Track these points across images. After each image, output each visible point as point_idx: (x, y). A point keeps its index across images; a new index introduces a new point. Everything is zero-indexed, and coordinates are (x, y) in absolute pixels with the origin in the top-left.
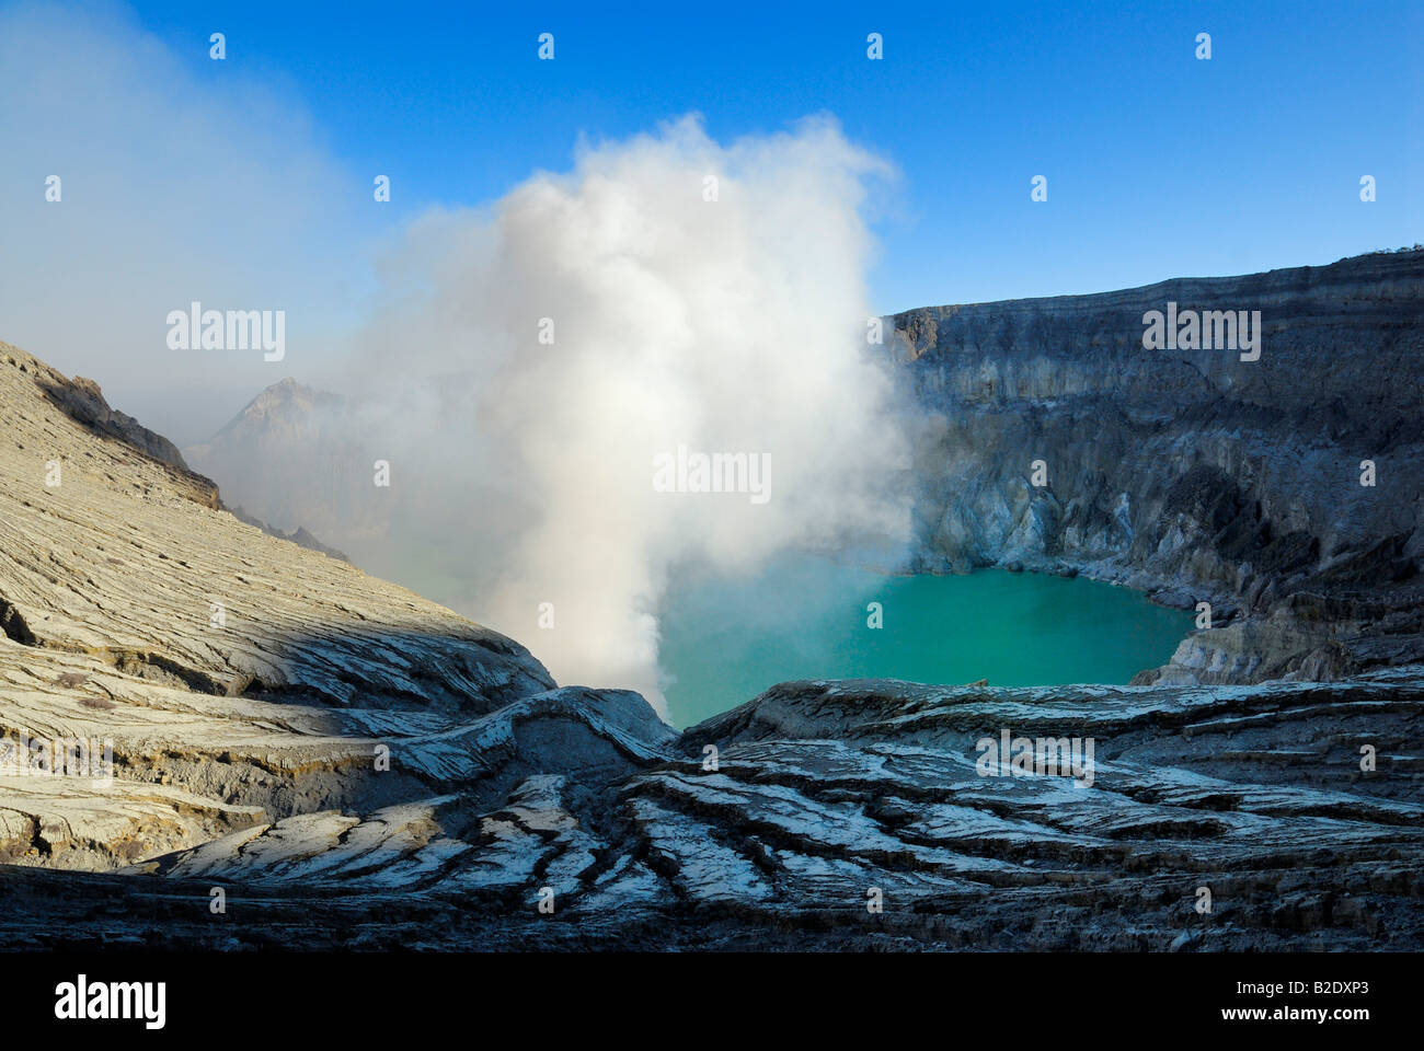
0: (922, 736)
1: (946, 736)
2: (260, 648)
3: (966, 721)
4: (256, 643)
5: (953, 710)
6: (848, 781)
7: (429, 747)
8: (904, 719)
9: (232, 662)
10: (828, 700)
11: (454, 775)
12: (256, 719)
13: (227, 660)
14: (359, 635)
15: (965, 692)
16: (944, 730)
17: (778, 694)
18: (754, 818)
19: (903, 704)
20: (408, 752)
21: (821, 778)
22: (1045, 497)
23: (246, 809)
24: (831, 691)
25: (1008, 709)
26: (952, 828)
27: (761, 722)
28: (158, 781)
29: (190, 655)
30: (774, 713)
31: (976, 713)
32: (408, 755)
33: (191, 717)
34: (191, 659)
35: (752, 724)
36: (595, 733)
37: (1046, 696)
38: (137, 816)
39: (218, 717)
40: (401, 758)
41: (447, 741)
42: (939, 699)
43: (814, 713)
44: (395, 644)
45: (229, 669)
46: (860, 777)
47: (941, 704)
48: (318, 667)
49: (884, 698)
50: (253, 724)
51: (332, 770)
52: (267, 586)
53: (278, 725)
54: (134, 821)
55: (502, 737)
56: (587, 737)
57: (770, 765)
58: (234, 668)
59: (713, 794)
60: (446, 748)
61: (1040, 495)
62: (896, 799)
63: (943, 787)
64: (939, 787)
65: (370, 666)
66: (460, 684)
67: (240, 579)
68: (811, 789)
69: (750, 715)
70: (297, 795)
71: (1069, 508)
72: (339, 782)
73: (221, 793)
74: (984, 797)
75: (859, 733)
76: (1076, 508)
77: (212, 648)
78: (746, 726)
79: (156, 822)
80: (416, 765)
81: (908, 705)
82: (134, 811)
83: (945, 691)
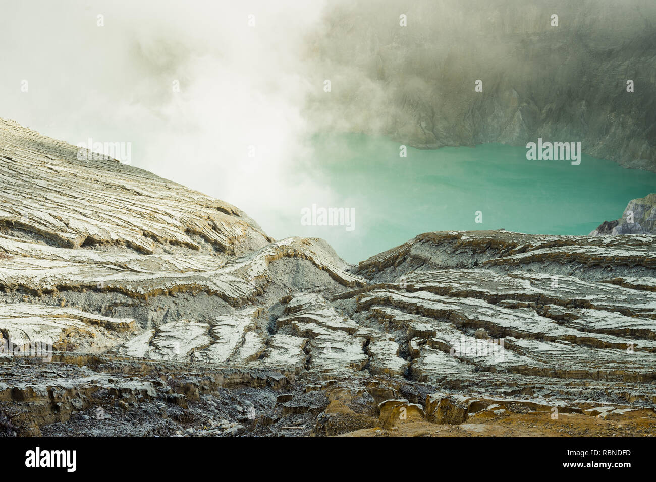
0: (535, 267)
1: (551, 267)
2: (85, 216)
3: (565, 257)
4: (80, 213)
5: (553, 250)
6: (514, 295)
7: (222, 278)
8: (521, 256)
9: (71, 225)
10: (462, 244)
11: (240, 295)
12: (105, 263)
13: (67, 225)
14: (142, 205)
15: (556, 239)
16: (549, 263)
17: (424, 239)
18: (471, 318)
19: (514, 247)
20: (211, 281)
21: (495, 293)
22: (529, 103)
23: (123, 320)
24: (463, 238)
25: (591, 250)
26: (603, 323)
27: (415, 258)
28: (59, 305)
29: (42, 222)
30: (424, 252)
31: (571, 253)
32: (212, 284)
33: (61, 263)
34: (44, 224)
35: (408, 259)
36: (317, 266)
37: (612, 242)
38: (66, 327)
39: (79, 262)
40: (208, 285)
41: (231, 273)
42: (539, 243)
43: (453, 252)
44: (168, 211)
45: (71, 231)
46: (521, 292)
47: (542, 246)
48: (126, 228)
49: (500, 243)
50: (105, 267)
51: (167, 294)
52: (70, 174)
53: (120, 266)
54: (64, 330)
55: (261, 269)
56: (313, 268)
57: (455, 285)
58: (73, 229)
59: (433, 304)
60: (232, 278)
61: (526, 102)
62: (552, 305)
63: (579, 298)
64: (577, 298)
65: (157, 226)
66: (213, 236)
67: (50, 169)
68: (494, 300)
69: (407, 252)
70: (150, 310)
71: (544, 111)
72: (173, 302)
73: (100, 311)
74: (611, 304)
75: (489, 265)
76: (550, 110)
77: (55, 217)
78: (405, 259)
79: (77, 330)
80: (217, 289)
81: (517, 248)
82: (62, 324)
83: (542, 239)
